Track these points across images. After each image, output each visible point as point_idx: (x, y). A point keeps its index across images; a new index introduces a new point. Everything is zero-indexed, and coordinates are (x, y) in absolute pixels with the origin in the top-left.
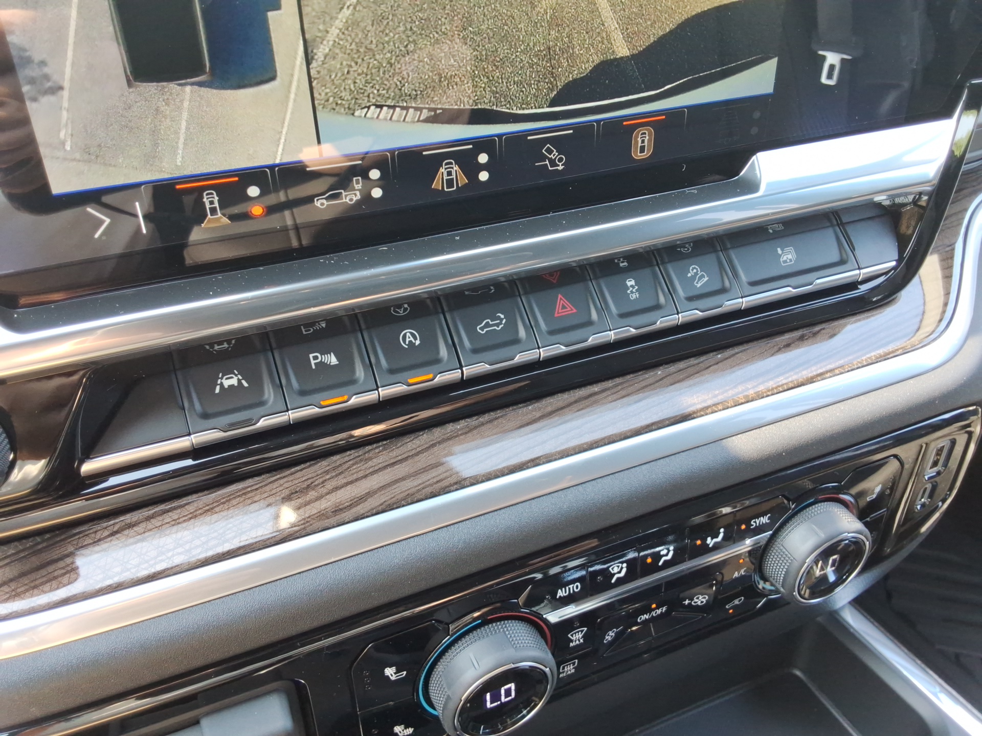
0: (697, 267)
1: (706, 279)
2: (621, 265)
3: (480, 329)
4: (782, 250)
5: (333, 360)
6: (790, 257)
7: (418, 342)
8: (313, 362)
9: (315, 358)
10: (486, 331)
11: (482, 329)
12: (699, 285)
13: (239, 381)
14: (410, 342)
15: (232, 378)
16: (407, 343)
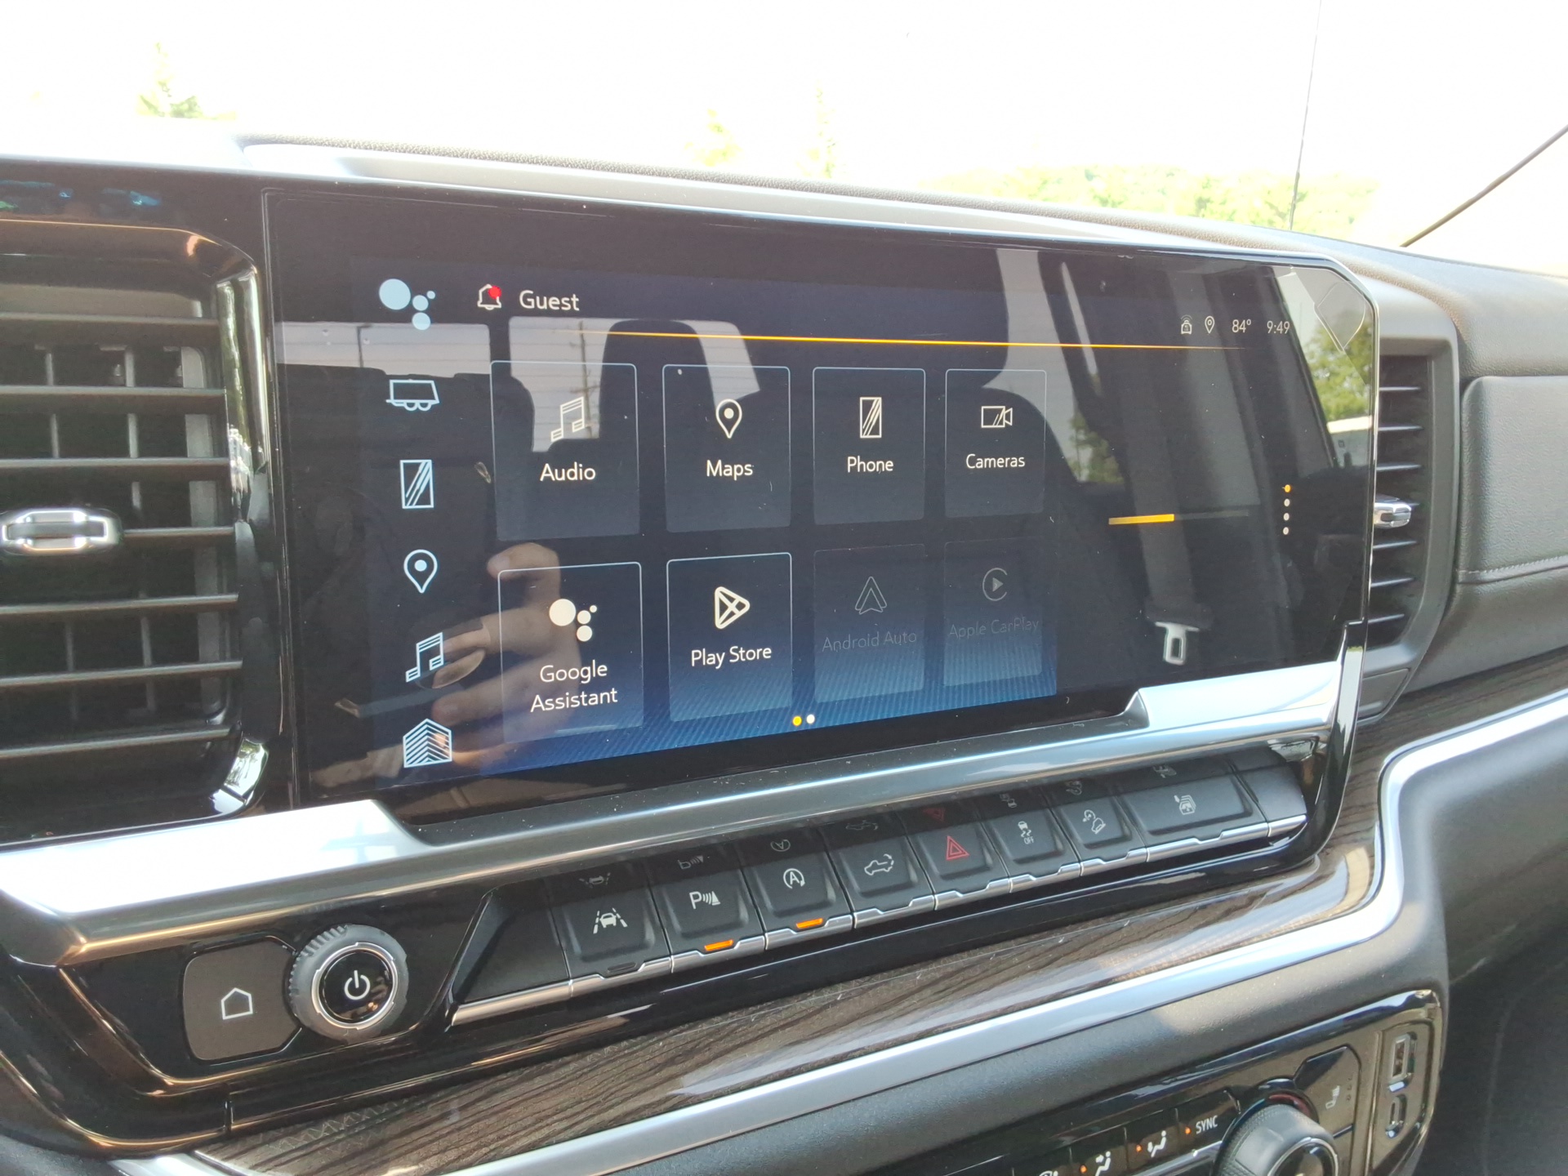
0: (1091, 812)
1: (1103, 825)
2: (1010, 805)
3: (868, 870)
4: (1180, 798)
5: (714, 899)
6: (1189, 805)
7: (803, 883)
8: (693, 902)
9: (696, 897)
10: (875, 874)
11: (870, 870)
12: (1097, 832)
13: (618, 920)
14: (794, 882)
15: (610, 916)
16: (791, 883)
